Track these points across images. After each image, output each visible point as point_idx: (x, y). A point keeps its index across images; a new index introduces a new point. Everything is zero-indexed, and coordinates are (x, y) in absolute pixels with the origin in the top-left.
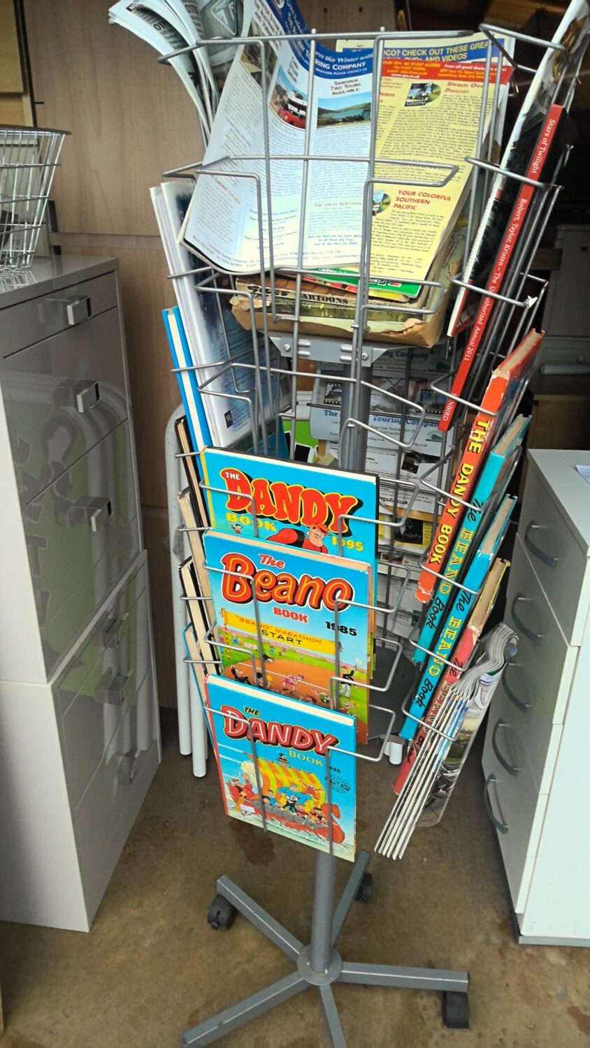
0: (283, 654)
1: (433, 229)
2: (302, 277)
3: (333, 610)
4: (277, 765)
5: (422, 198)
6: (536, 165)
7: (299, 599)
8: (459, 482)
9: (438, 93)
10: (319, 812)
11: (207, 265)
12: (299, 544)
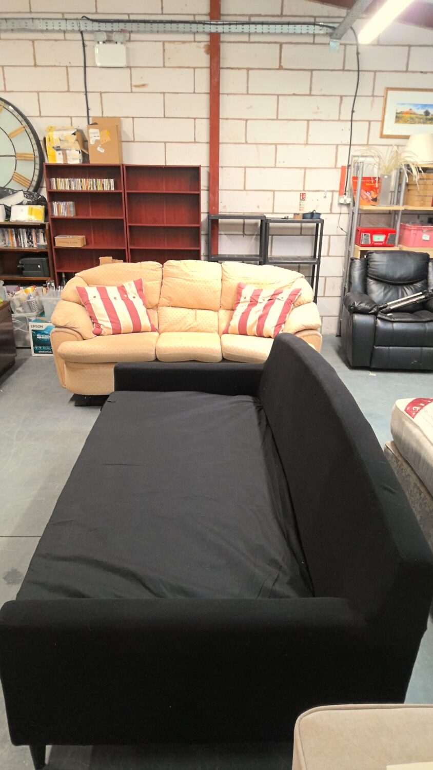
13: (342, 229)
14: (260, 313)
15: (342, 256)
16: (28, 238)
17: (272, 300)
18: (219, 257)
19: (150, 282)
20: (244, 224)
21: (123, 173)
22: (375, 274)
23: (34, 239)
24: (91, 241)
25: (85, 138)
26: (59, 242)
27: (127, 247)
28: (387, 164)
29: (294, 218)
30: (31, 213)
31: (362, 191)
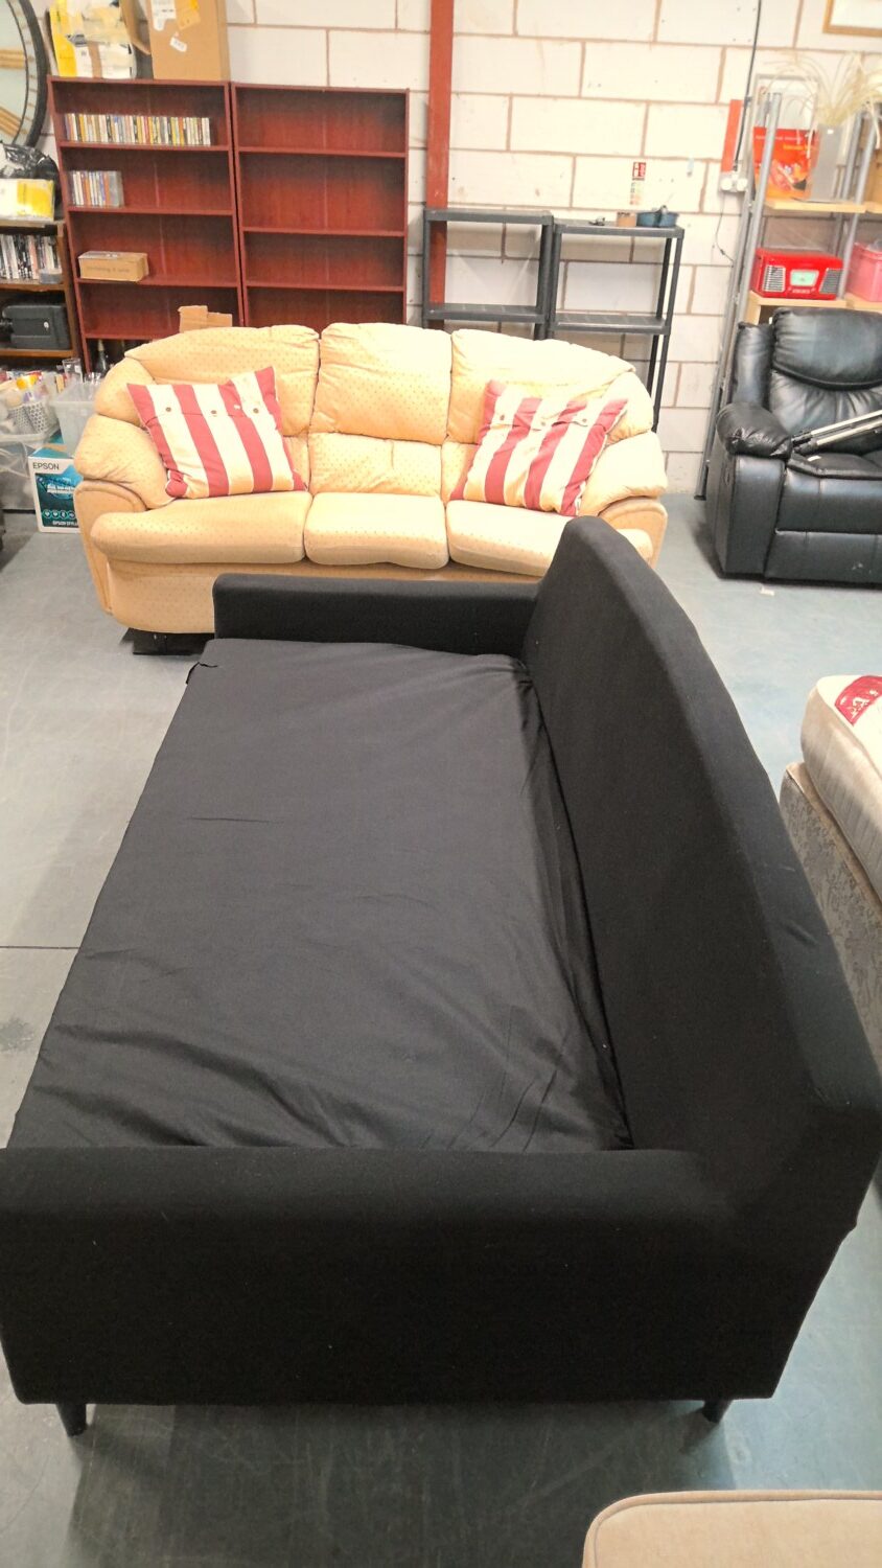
13: (722, 252)
14: (535, 455)
15: (719, 316)
16: (20, 258)
17: (561, 425)
18: (448, 310)
19: (292, 375)
20: (504, 234)
21: (231, 102)
22: (790, 362)
23: (33, 260)
24: (161, 268)
25: (142, 12)
26: (89, 268)
27: (238, 280)
28: (834, 100)
29: (618, 222)
30: (23, 196)
31: (774, 162)
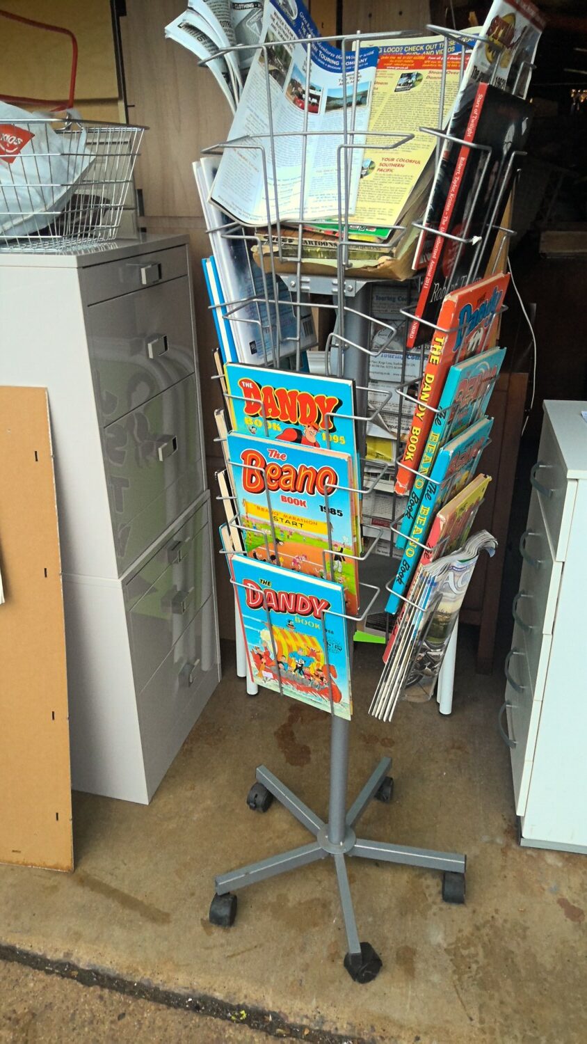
0: (290, 536)
1: (404, 186)
2: (303, 227)
3: (323, 494)
4: (287, 631)
5: (399, 162)
6: (470, 131)
7: (299, 487)
8: (424, 390)
9: (420, 80)
10: (321, 673)
11: (233, 221)
12: (298, 441)
